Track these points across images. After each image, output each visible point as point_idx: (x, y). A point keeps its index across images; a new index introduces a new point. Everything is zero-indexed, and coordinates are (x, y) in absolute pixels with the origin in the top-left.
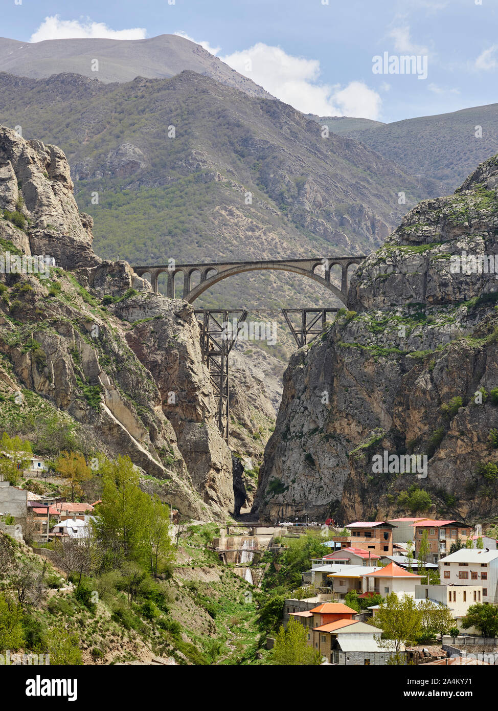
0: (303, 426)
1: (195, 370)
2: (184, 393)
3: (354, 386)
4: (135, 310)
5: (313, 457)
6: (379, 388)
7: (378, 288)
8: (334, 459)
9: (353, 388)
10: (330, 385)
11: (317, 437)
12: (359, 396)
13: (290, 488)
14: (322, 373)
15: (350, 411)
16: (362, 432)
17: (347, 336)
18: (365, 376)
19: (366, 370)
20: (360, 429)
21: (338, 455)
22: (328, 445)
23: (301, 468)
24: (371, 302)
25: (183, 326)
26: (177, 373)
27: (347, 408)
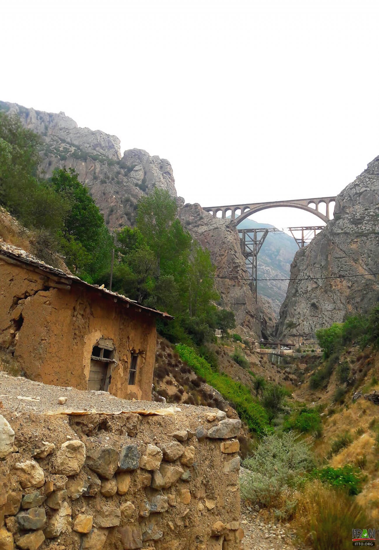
0: (307, 287)
1: (237, 256)
2: (230, 269)
3: (344, 257)
4: (203, 227)
5: (317, 304)
6: (363, 256)
7: (355, 200)
8: (332, 305)
9: (343, 259)
10: (326, 260)
11: (318, 292)
12: (348, 264)
13: (301, 324)
14: (319, 254)
15: (342, 273)
16: (351, 286)
17: (336, 229)
18: (352, 251)
19: (352, 247)
20: (350, 284)
21: (335, 302)
22: (327, 296)
23: (308, 312)
24: (351, 209)
25: (230, 232)
26: (226, 257)
27: (340, 272)
